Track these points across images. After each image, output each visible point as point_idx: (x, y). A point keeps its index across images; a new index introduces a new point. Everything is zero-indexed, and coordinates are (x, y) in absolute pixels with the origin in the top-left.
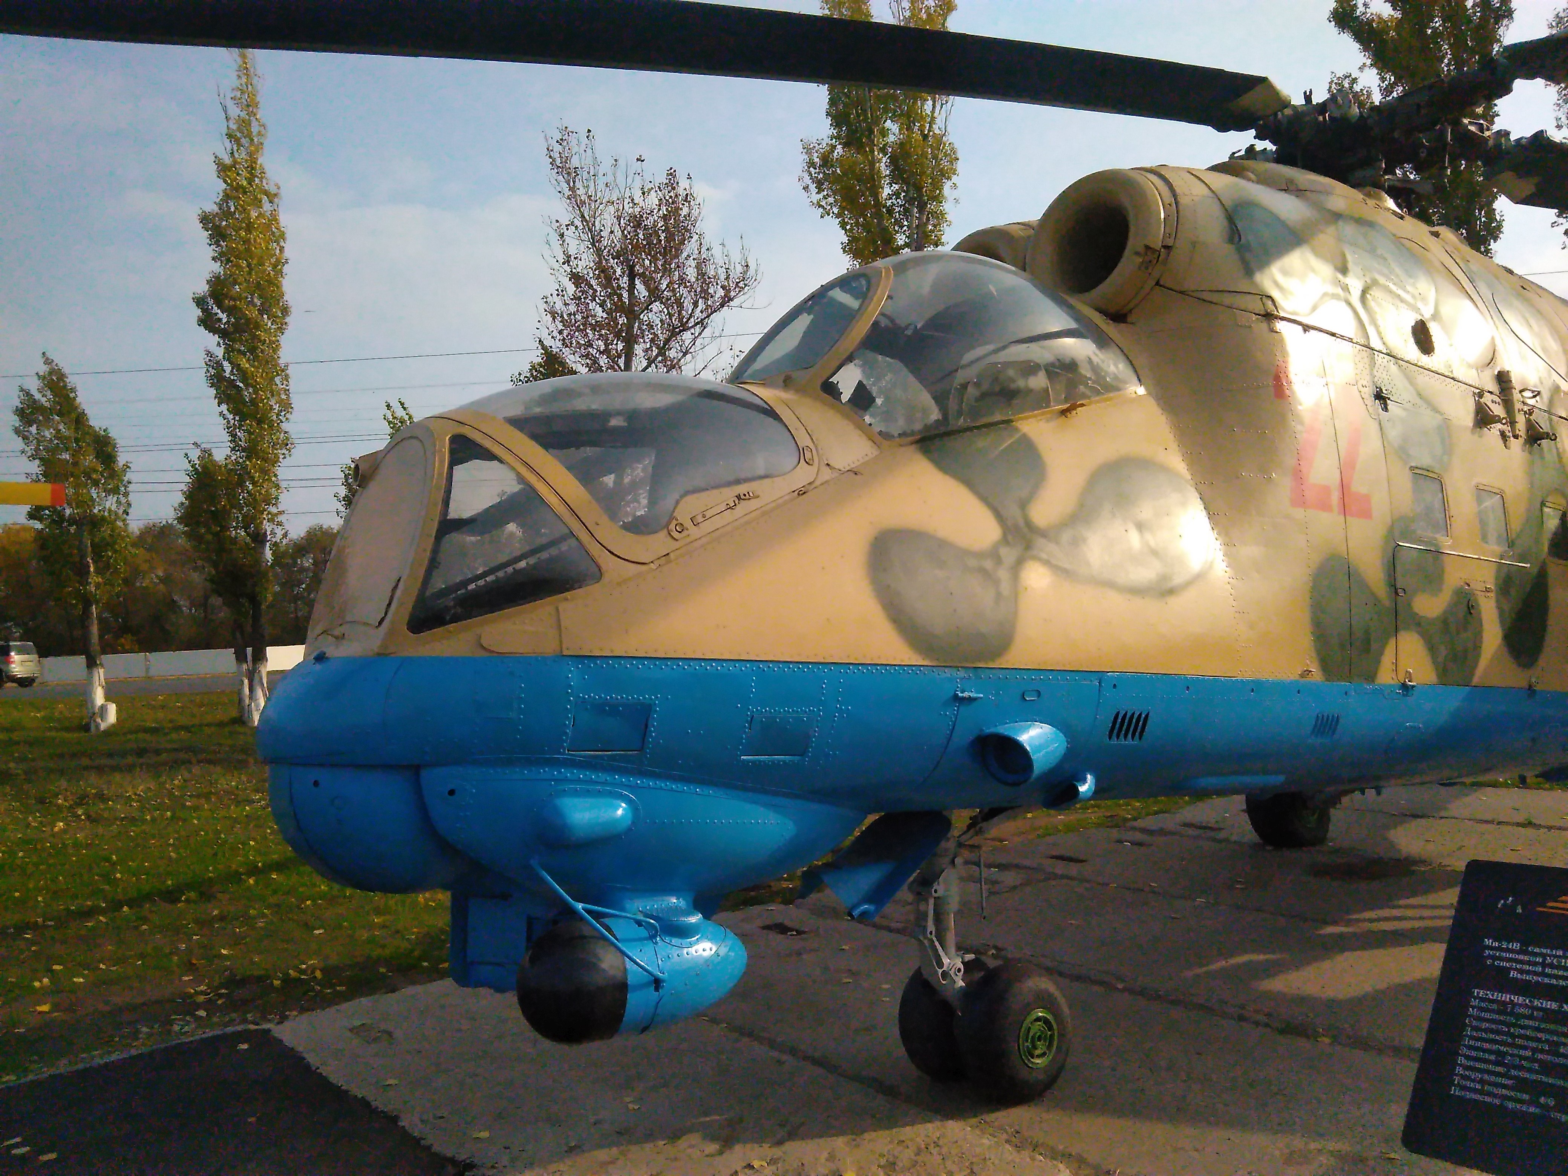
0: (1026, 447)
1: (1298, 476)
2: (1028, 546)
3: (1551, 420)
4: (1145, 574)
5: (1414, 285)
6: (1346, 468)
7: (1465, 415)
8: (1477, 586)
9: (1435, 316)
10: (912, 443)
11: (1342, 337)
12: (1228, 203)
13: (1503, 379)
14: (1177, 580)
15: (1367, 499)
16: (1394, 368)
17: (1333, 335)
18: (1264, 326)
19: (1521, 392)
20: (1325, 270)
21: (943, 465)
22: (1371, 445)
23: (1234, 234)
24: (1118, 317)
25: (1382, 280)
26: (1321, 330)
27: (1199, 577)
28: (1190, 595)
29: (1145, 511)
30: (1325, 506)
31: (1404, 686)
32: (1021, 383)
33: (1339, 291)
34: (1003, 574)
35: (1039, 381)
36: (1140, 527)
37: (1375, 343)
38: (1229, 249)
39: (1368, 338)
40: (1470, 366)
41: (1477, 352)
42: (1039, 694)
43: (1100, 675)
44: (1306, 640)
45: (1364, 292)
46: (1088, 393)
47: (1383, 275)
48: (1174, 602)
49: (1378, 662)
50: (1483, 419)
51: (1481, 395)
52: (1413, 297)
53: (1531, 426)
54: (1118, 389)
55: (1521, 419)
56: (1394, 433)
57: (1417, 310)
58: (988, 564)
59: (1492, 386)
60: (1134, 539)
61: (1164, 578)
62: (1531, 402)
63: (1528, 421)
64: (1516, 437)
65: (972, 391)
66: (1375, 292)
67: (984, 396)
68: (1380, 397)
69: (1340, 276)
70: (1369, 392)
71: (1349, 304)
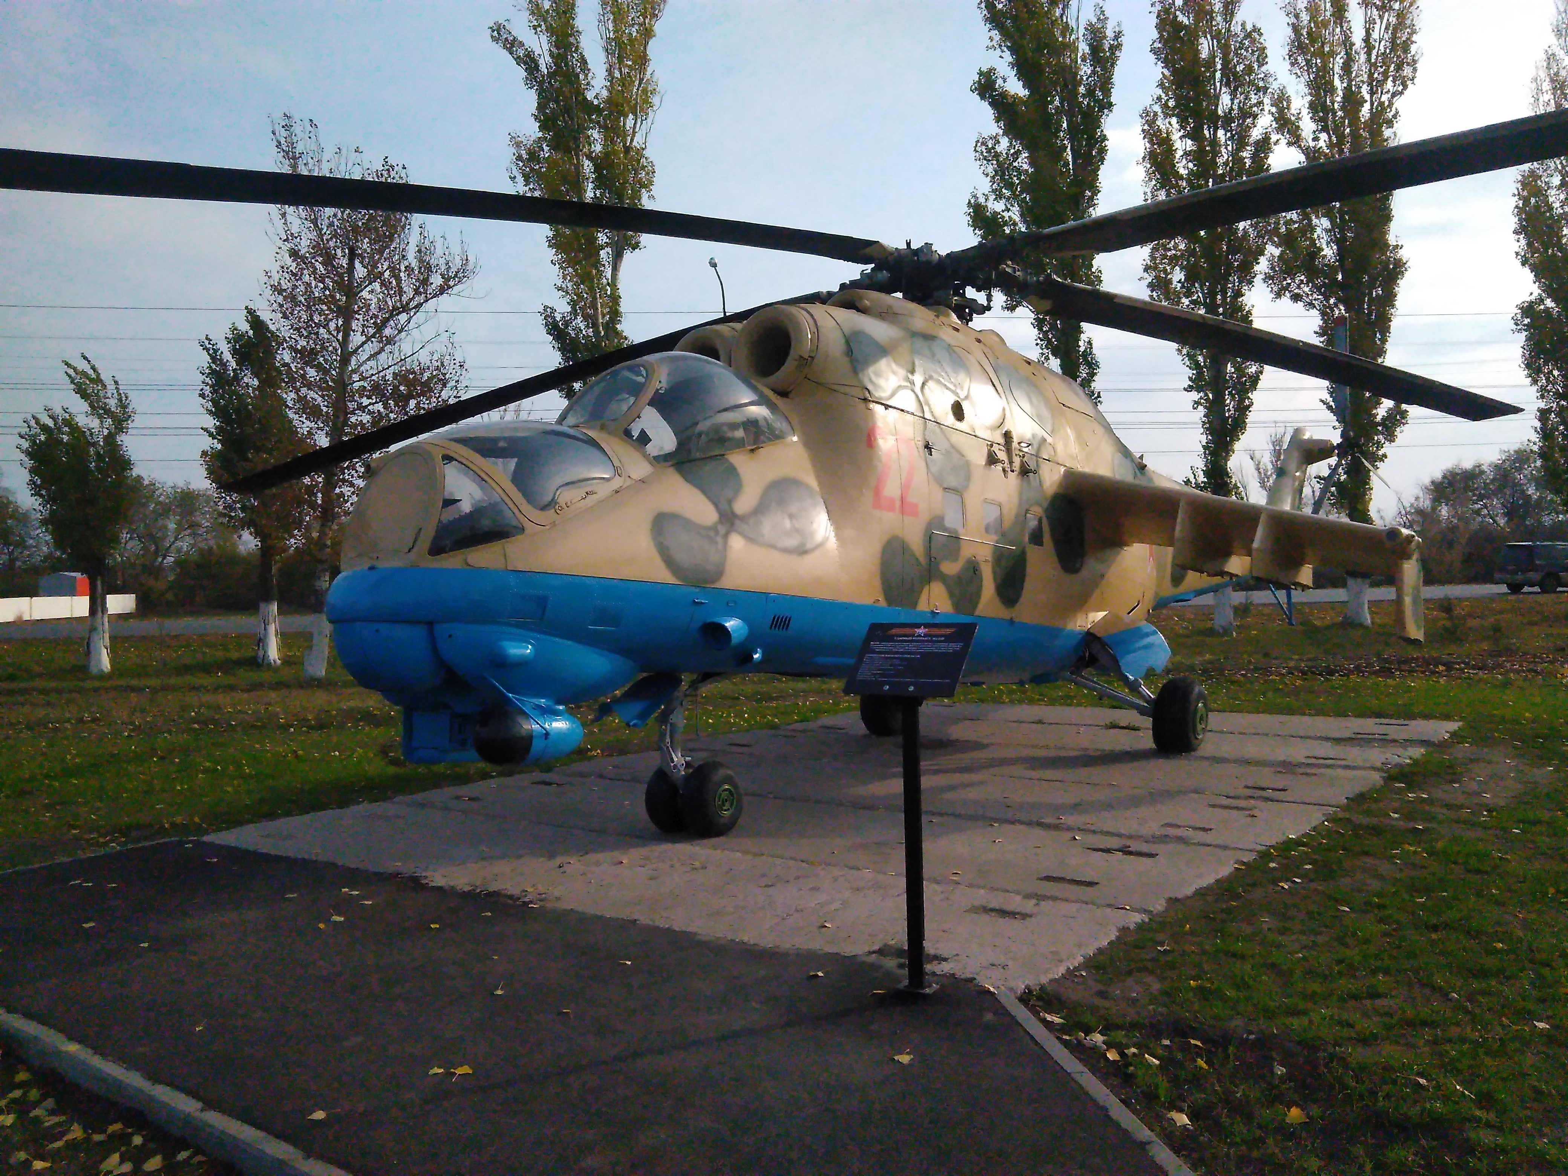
0: (732, 471)
1: (877, 492)
2: (732, 524)
3: (1037, 461)
4: (792, 542)
5: (956, 378)
6: (906, 487)
7: (980, 458)
8: (980, 558)
9: (967, 398)
10: (672, 465)
11: (908, 412)
12: (846, 331)
13: (1007, 436)
14: (809, 546)
15: (915, 506)
16: (937, 429)
17: (902, 410)
18: (862, 405)
19: (1019, 443)
20: (902, 372)
21: (688, 478)
22: (921, 475)
23: (849, 351)
24: (783, 394)
25: (935, 376)
26: (895, 408)
27: (820, 545)
28: (816, 554)
29: (793, 508)
30: (891, 509)
31: (933, 612)
32: (730, 434)
33: (909, 384)
34: (719, 539)
35: (740, 433)
36: (791, 517)
37: (928, 415)
38: (845, 360)
39: (923, 412)
40: (988, 428)
41: (993, 418)
42: (735, 602)
43: (767, 594)
44: (877, 583)
45: (924, 384)
46: (765, 439)
47: (936, 372)
48: (808, 559)
49: (918, 598)
50: (992, 460)
51: (992, 446)
52: (955, 386)
53: (1023, 465)
54: (783, 438)
55: (1017, 461)
56: (934, 469)
57: (957, 394)
58: (712, 534)
59: (1002, 441)
60: (787, 524)
61: (803, 545)
62: (1026, 450)
63: (1022, 461)
64: (1013, 471)
65: (704, 438)
66: (930, 384)
67: (710, 441)
68: (928, 447)
69: (910, 376)
70: (921, 444)
71: (913, 391)
